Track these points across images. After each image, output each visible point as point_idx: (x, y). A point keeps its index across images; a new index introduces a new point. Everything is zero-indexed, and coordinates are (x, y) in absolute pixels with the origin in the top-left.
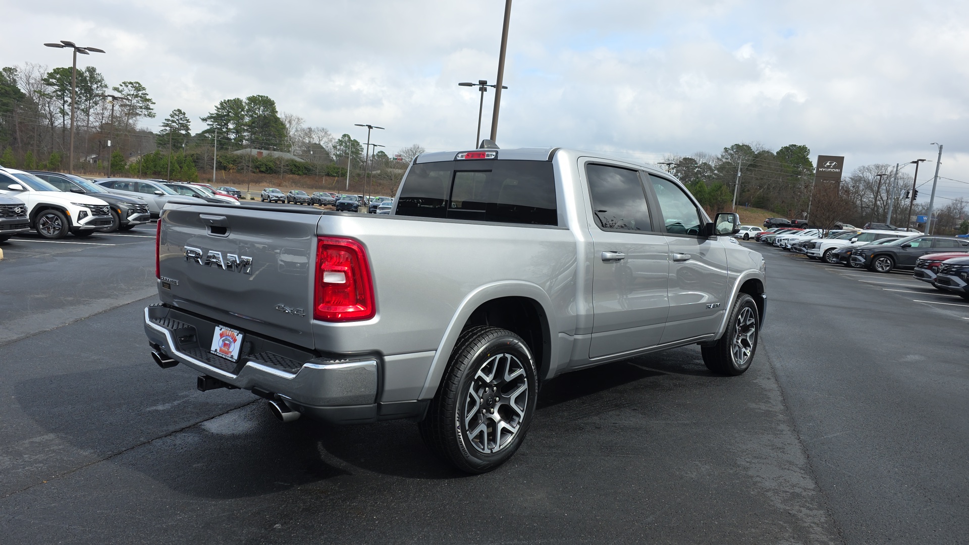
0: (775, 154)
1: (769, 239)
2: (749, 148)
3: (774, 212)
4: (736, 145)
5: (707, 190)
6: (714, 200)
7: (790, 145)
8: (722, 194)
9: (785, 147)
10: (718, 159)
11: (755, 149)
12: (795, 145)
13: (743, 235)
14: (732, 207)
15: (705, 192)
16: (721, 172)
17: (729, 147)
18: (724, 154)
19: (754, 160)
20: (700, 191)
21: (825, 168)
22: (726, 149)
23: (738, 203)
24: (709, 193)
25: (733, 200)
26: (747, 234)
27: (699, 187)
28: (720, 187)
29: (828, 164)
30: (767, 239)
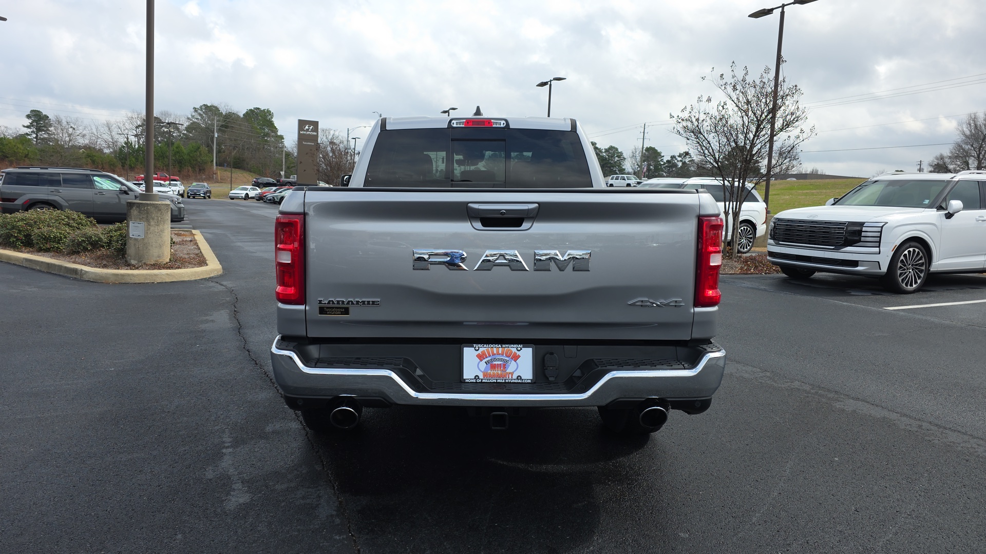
0: (242, 116)
1: (275, 198)
2: (217, 109)
3: (251, 172)
4: (204, 105)
5: (185, 151)
6: (193, 161)
7: (254, 108)
8: (201, 154)
9: (250, 110)
10: (188, 118)
11: (223, 111)
12: (259, 109)
13: (243, 196)
14: (213, 168)
15: (183, 152)
16: (190, 132)
17: (198, 106)
18: (194, 114)
19: (225, 121)
20: (178, 152)
21: (304, 131)
22: (194, 108)
23: (218, 164)
24: (188, 154)
25: (213, 161)
26: (247, 194)
27: (177, 148)
28: (199, 148)
29: (307, 127)
30: (273, 198)
